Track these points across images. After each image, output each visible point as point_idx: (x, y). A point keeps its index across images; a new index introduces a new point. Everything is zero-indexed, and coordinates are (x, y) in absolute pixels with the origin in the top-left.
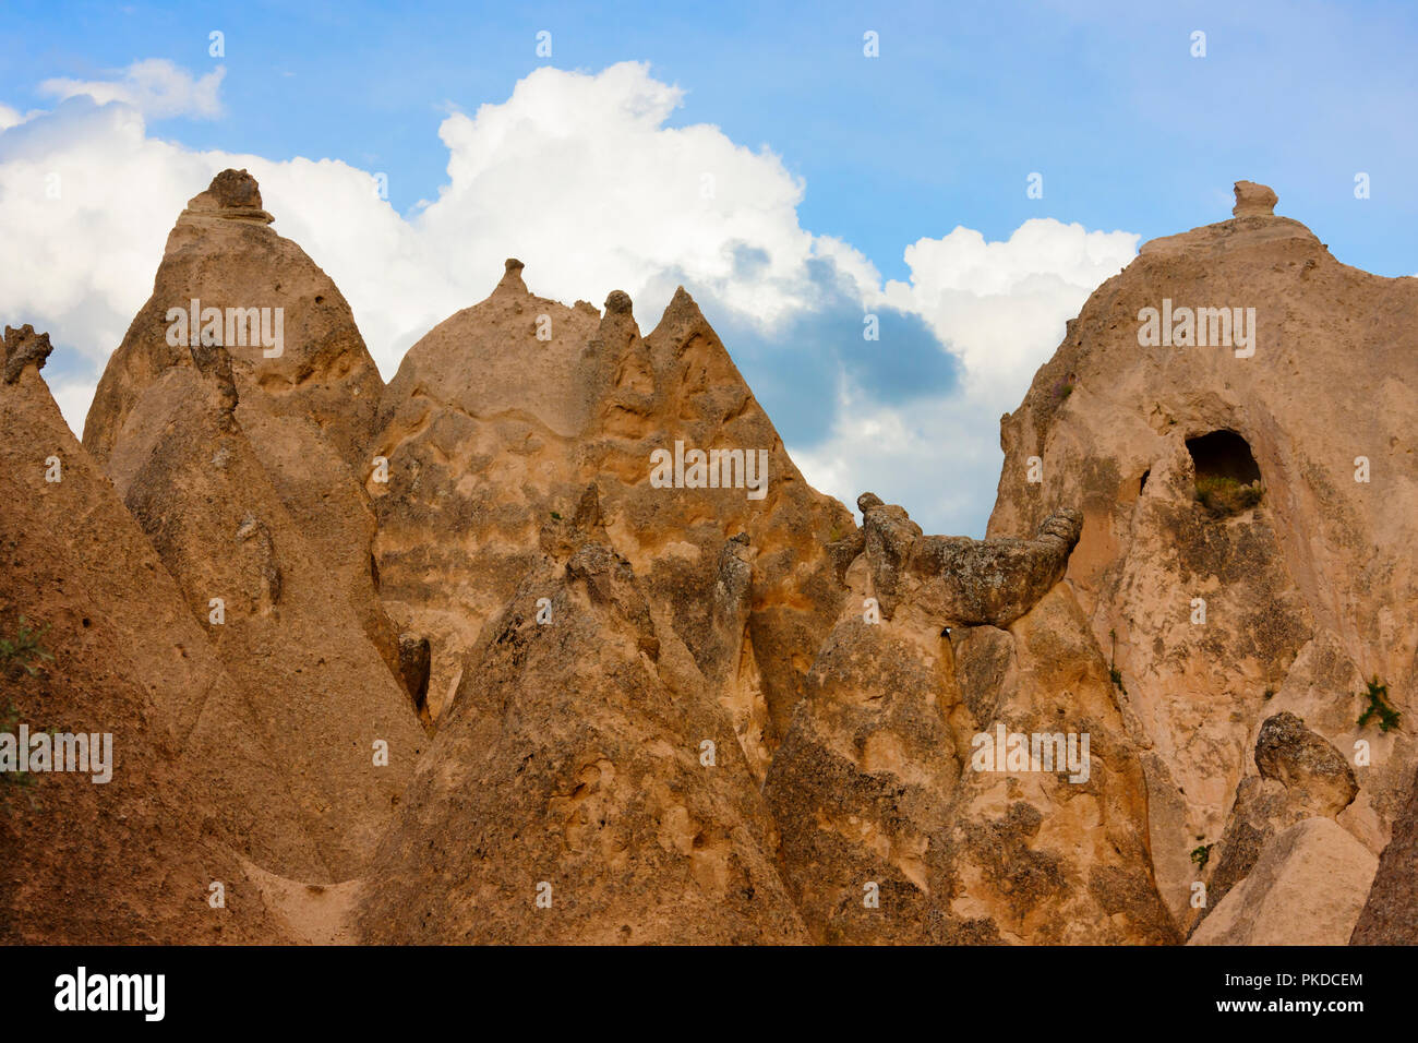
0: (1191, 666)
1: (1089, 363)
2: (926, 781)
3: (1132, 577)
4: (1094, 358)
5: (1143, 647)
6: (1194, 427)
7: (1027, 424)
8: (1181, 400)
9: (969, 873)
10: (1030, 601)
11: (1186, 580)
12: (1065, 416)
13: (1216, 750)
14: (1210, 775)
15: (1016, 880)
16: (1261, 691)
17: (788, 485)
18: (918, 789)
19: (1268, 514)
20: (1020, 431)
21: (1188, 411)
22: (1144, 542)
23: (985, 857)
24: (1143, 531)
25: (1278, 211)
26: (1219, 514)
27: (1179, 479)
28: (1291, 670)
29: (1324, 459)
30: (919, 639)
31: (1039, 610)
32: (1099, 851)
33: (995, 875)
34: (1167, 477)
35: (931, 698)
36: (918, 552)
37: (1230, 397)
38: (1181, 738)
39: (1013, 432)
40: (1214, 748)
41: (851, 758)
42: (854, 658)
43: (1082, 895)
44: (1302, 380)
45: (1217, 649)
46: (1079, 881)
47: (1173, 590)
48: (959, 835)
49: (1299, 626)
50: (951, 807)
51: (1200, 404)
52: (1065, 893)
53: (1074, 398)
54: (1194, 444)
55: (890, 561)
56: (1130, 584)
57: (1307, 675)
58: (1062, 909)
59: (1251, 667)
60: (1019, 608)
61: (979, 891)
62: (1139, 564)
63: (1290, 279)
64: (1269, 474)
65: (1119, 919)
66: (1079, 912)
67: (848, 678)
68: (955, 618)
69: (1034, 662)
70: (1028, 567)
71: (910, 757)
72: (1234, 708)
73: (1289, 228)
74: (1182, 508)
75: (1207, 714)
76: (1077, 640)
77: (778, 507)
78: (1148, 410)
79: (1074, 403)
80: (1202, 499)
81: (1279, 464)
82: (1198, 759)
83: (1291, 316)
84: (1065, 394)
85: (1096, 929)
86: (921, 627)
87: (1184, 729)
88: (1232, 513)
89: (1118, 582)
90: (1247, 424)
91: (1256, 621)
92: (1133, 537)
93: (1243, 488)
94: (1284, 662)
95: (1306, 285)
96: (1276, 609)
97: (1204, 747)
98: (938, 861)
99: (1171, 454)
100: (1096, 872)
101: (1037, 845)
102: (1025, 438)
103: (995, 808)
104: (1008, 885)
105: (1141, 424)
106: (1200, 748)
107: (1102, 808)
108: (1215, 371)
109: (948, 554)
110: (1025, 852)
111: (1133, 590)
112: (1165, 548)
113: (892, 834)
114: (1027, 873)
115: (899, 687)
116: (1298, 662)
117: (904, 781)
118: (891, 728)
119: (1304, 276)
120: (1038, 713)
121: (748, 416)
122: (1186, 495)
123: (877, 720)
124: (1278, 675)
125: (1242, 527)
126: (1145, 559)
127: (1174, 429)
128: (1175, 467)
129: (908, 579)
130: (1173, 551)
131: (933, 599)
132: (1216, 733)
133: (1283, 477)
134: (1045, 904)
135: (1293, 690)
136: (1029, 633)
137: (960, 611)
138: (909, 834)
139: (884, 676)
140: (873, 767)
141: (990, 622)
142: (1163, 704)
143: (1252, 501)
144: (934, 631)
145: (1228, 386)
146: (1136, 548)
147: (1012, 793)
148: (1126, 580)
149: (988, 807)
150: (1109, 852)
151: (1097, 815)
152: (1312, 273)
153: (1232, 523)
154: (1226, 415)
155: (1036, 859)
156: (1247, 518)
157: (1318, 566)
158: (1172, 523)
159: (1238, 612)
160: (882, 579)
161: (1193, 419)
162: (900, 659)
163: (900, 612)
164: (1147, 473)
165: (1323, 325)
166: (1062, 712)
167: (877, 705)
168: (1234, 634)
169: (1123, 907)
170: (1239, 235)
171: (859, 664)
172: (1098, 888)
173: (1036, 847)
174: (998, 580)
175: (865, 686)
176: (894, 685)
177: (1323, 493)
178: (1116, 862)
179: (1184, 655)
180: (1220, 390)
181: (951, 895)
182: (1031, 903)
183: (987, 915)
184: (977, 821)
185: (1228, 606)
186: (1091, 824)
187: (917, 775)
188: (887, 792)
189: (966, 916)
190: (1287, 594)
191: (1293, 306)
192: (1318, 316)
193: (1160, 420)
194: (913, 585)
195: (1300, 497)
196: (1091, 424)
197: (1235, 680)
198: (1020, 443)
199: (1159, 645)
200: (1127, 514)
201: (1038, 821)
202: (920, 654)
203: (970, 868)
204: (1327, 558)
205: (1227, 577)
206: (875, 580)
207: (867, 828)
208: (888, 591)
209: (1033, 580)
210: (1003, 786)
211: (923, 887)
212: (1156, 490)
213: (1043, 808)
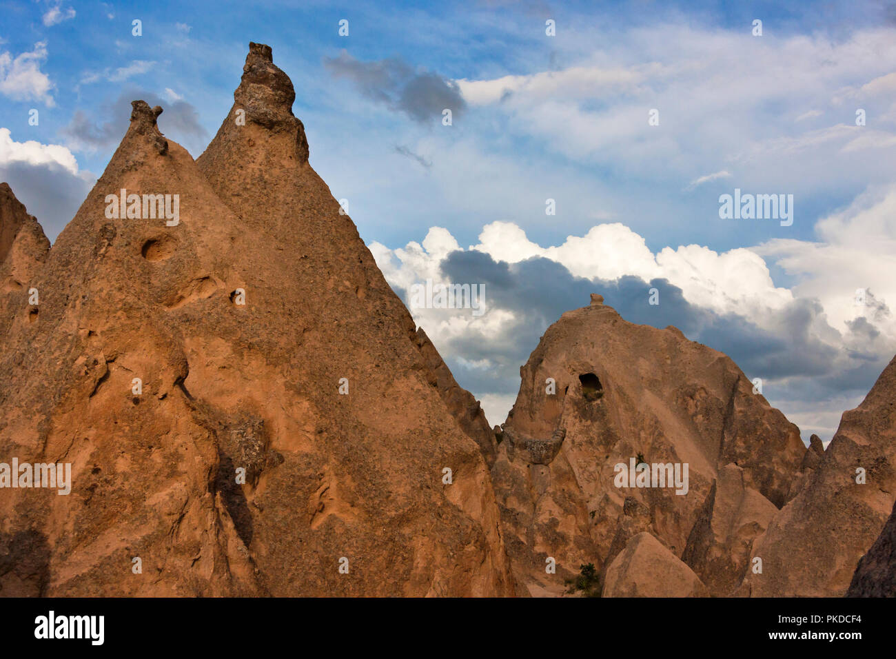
0: (583, 448)
1: (548, 352)
2: (525, 511)
3: (564, 420)
4: (549, 350)
5: (568, 442)
6: (581, 372)
7: (529, 370)
8: (577, 364)
9: (539, 539)
10: (553, 457)
11: (581, 421)
12: (541, 368)
13: (592, 475)
14: (590, 482)
15: (553, 541)
16: (605, 456)
17: (455, 388)
18: (523, 513)
19: (605, 400)
20: (527, 371)
21: (579, 367)
22: (568, 409)
23: (543, 534)
24: (567, 406)
25: (605, 303)
26: (591, 400)
27: (577, 390)
28: (614, 449)
29: (622, 384)
30: (521, 468)
31: (556, 460)
32: (576, 531)
33: (547, 539)
34: (574, 389)
35: (525, 486)
36: (520, 442)
37: (592, 363)
38: (581, 470)
39: (524, 372)
40: (591, 474)
41: (502, 504)
42: (502, 473)
43: (572, 545)
44: (615, 359)
45: (591, 443)
46: (571, 540)
47: (577, 424)
48: (535, 527)
49: (616, 436)
50: (533, 519)
51: (583, 365)
52: (567, 544)
53: (544, 363)
54: (582, 378)
55: (511, 445)
56: (564, 422)
57: (619, 451)
58: (566, 549)
59: (601, 449)
60: (551, 459)
61: (542, 544)
62: (566, 416)
63: (609, 325)
64: (605, 389)
65: (582, 551)
66: (571, 549)
67: (500, 479)
68: (531, 462)
69: (555, 475)
70: (552, 447)
71: (520, 504)
72: (597, 461)
73: (608, 309)
74: (579, 399)
75: (589, 463)
76: (567, 468)
77: (452, 396)
78: (567, 367)
79: (544, 364)
80: (585, 396)
81: (608, 385)
82: (586, 477)
83: (610, 339)
84: (541, 361)
85: (576, 555)
86: (521, 464)
87: (582, 468)
88: (594, 400)
89: (560, 421)
90: (597, 372)
91: (603, 434)
92: (564, 407)
93: (597, 392)
94: (611, 447)
95: (614, 328)
96: (608, 430)
97: (588, 473)
98: (530, 535)
99: (575, 382)
100: (575, 537)
101: (559, 530)
102: (528, 373)
103: (545, 519)
104: (550, 542)
105: (565, 371)
106: (586, 474)
107: (576, 518)
108: (587, 355)
109: (529, 443)
110: (555, 532)
111: (565, 424)
112: (574, 412)
113: (516, 527)
114: (556, 539)
115: (516, 483)
116: (616, 447)
117: (518, 511)
118: (514, 495)
119: (613, 325)
120: (556, 490)
121: (441, 367)
122: (580, 394)
123: (510, 492)
124: (609, 451)
125: (598, 404)
126: (568, 415)
127: (575, 373)
128: (576, 386)
129: (517, 450)
130: (576, 412)
131: (525, 456)
132: (592, 469)
133: (610, 389)
134: (561, 547)
135: (615, 455)
136: (553, 467)
137: (533, 460)
138: (521, 527)
139: (511, 479)
140: (509, 506)
141: (542, 464)
142: (575, 460)
143: (600, 396)
144: (526, 466)
145: (591, 360)
146: (565, 411)
147: (550, 514)
148: (562, 421)
149: (544, 518)
150: (579, 531)
151: (575, 521)
152: (615, 324)
153: (594, 403)
154: (591, 369)
155: (558, 534)
156: (598, 401)
157: (621, 417)
158: (576, 403)
159: (597, 431)
160: (510, 450)
161: (581, 370)
162: (515, 474)
163: (515, 460)
164: (567, 387)
165: (620, 341)
166: (564, 490)
167: (509, 488)
168: (596, 438)
169: (584, 548)
170: (592, 311)
171: (504, 475)
172: (576, 542)
173: (558, 531)
174: (544, 452)
175: (506, 482)
176: (514, 482)
177: (622, 395)
178: (580, 534)
179: (581, 445)
180: (589, 361)
181: (534, 545)
182: (557, 547)
183: (545, 551)
184: (540, 523)
185: (594, 429)
186: (574, 523)
187: (522, 509)
188: (514, 514)
189: (538, 551)
190: (612, 425)
191: (611, 335)
192: (618, 338)
193: (570, 370)
194: (519, 452)
195: (615, 396)
196: (549, 371)
197: (597, 453)
198: (527, 376)
199: (573, 442)
200: (562, 400)
201: (558, 523)
202: (521, 472)
203: (539, 537)
204: (624, 415)
205: (593, 420)
206: (507, 450)
207: (508, 524)
208: (511, 453)
209: (554, 451)
210: (548, 512)
211: (525, 542)
212: (571, 393)
213: (559, 519)
